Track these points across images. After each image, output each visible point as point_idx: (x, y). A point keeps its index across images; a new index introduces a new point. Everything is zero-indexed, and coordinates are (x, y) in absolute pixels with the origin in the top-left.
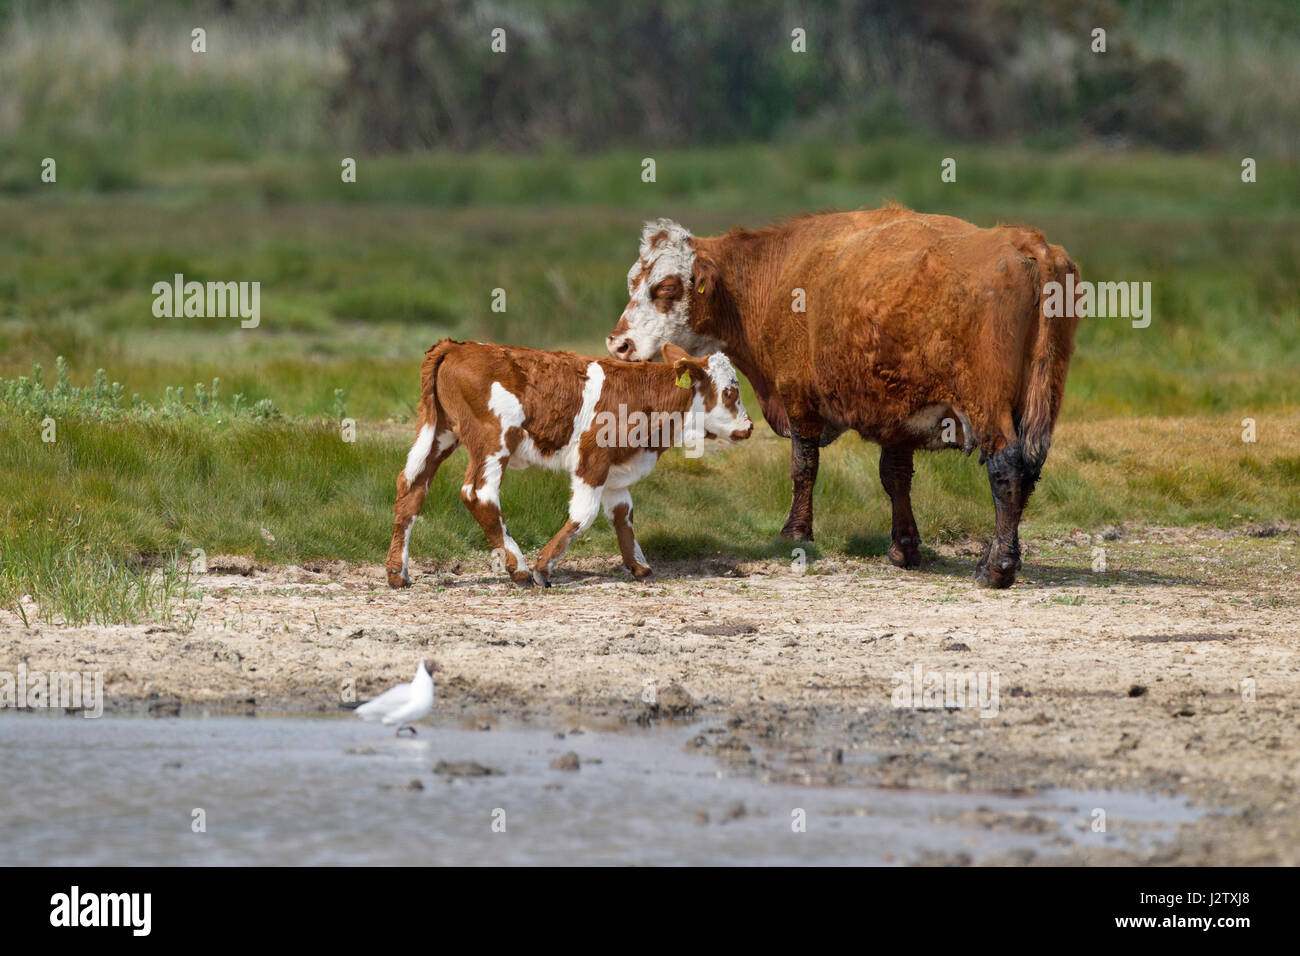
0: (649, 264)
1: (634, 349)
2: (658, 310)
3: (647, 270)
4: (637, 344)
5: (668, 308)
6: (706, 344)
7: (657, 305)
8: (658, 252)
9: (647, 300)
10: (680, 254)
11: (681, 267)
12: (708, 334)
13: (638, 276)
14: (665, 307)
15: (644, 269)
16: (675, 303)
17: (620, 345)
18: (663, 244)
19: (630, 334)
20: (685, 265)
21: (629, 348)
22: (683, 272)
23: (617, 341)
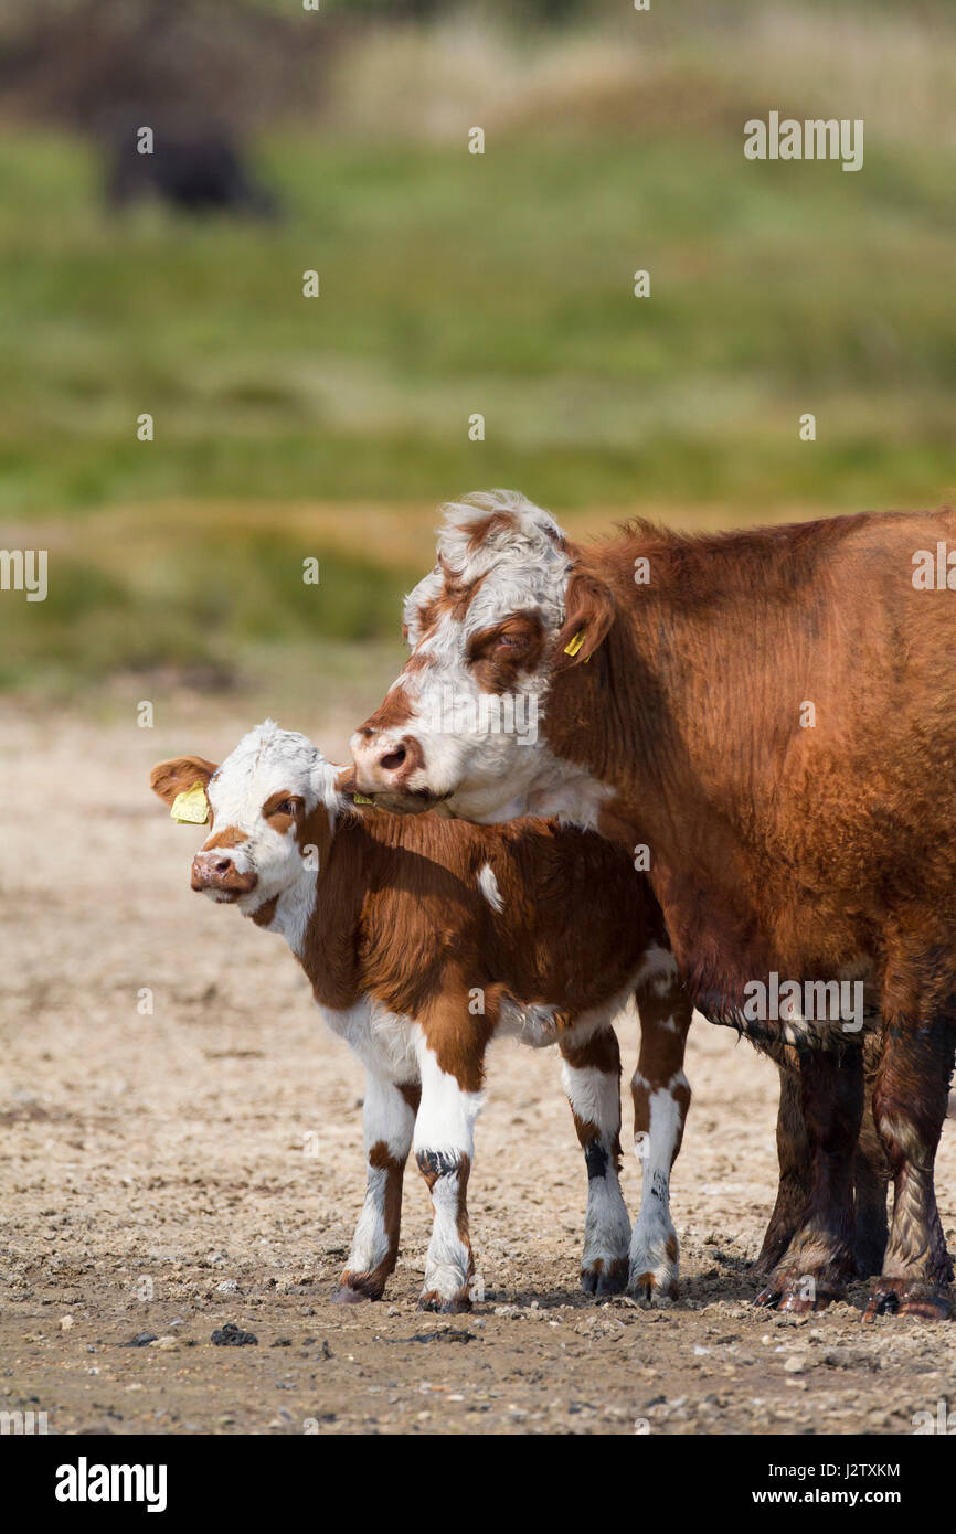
0: (466, 578)
1: (421, 763)
2: (481, 683)
3: (461, 595)
4: (429, 753)
5: (503, 684)
6: (569, 781)
7: (479, 675)
8: (486, 559)
9: (457, 658)
10: (544, 568)
11: (540, 597)
12: (577, 760)
13: (432, 603)
14: (497, 681)
15: (449, 590)
16: (521, 674)
17: (390, 749)
18: (503, 537)
19: (412, 728)
20: (551, 592)
21: (410, 756)
22: (546, 606)
23: (382, 740)
